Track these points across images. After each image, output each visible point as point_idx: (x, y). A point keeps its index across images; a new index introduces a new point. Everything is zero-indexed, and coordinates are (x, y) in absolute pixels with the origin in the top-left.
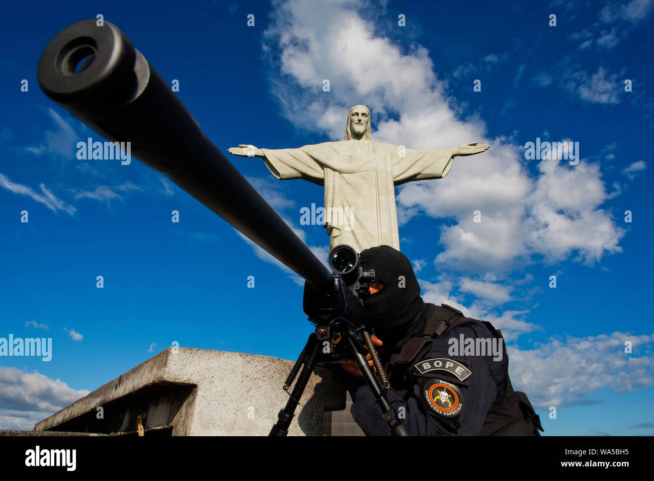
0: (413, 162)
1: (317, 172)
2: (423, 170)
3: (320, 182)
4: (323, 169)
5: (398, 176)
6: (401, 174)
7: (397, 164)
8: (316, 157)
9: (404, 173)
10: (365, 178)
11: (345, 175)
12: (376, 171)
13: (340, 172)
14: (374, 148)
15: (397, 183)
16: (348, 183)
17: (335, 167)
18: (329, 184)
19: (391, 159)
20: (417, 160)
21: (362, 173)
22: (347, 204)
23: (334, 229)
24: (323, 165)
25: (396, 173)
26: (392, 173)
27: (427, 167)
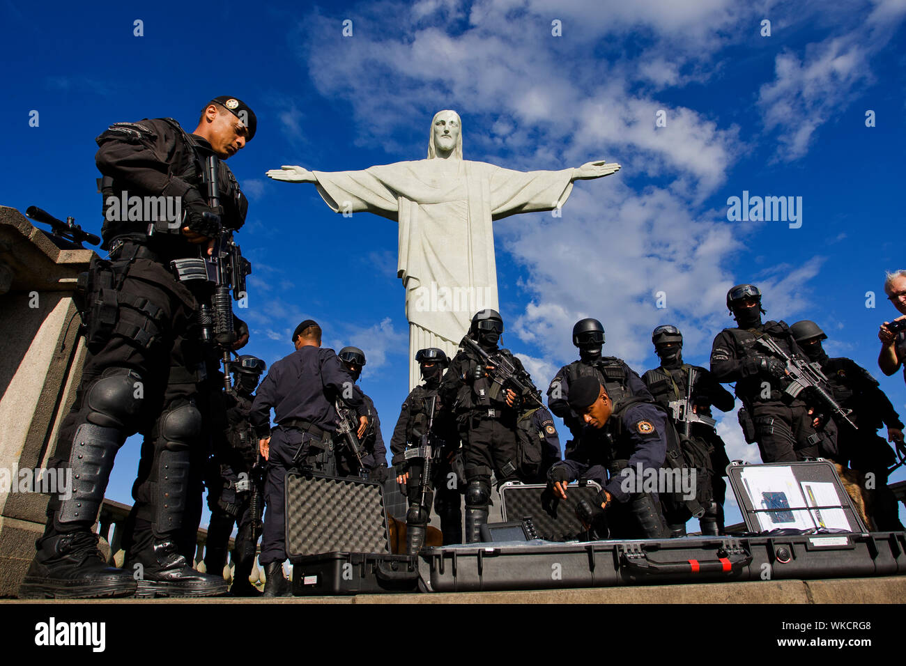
0: (519, 188)
1: (388, 203)
2: (532, 199)
3: (393, 216)
4: (397, 199)
5: (498, 207)
6: (503, 205)
7: (496, 190)
8: (387, 182)
9: (505, 203)
10: (452, 209)
11: (427, 207)
12: (468, 200)
13: (419, 202)
14: (465, 170)
15: (496, 217)
16: (430, 217)
17: (412, 195)
18: (404, 219)
19: (490, 185)
20: (524, 185)
21: (449, 203)
22: (428, 244)
23: (411, 279)
24: (396, 194)
25: (495, 203)
26: (489, 203)
27: (537, 195)
